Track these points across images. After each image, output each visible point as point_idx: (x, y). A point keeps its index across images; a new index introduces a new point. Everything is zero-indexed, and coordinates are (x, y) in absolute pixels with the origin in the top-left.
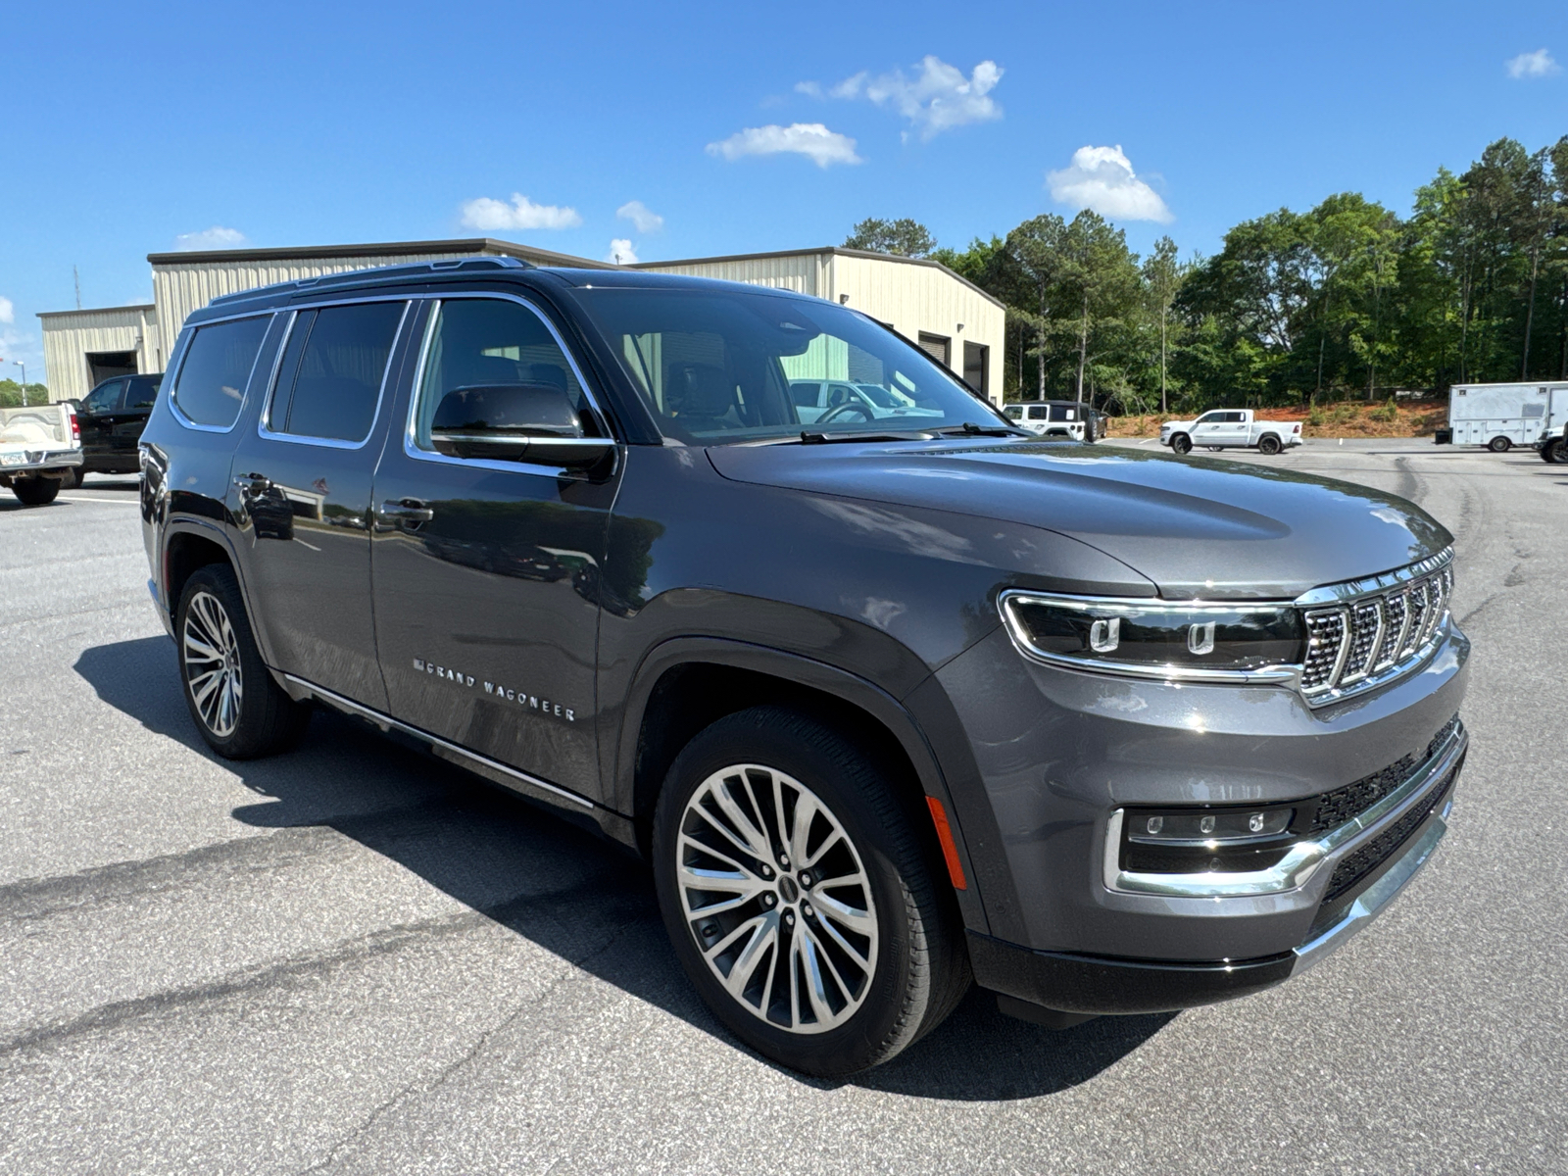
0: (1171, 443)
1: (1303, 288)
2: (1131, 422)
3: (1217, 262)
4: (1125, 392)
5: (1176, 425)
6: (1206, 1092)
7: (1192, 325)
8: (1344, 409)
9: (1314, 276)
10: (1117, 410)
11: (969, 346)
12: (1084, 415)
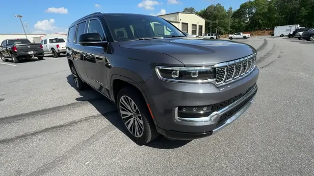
0: (229, 38)
1: (252, 13)
2: (224, 36)
3: (238, 10)
4: (223, 31)
5: (230, 36)
6: (202, 148)
7: (234, 20)
8: (257, 32)
9: (254, 11)
10: (222, 34)
11: (199, 26)
12: (216, 35)
